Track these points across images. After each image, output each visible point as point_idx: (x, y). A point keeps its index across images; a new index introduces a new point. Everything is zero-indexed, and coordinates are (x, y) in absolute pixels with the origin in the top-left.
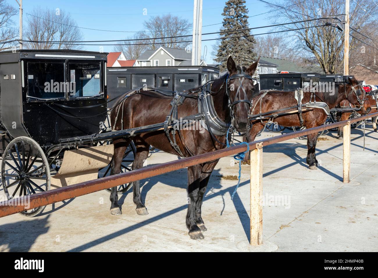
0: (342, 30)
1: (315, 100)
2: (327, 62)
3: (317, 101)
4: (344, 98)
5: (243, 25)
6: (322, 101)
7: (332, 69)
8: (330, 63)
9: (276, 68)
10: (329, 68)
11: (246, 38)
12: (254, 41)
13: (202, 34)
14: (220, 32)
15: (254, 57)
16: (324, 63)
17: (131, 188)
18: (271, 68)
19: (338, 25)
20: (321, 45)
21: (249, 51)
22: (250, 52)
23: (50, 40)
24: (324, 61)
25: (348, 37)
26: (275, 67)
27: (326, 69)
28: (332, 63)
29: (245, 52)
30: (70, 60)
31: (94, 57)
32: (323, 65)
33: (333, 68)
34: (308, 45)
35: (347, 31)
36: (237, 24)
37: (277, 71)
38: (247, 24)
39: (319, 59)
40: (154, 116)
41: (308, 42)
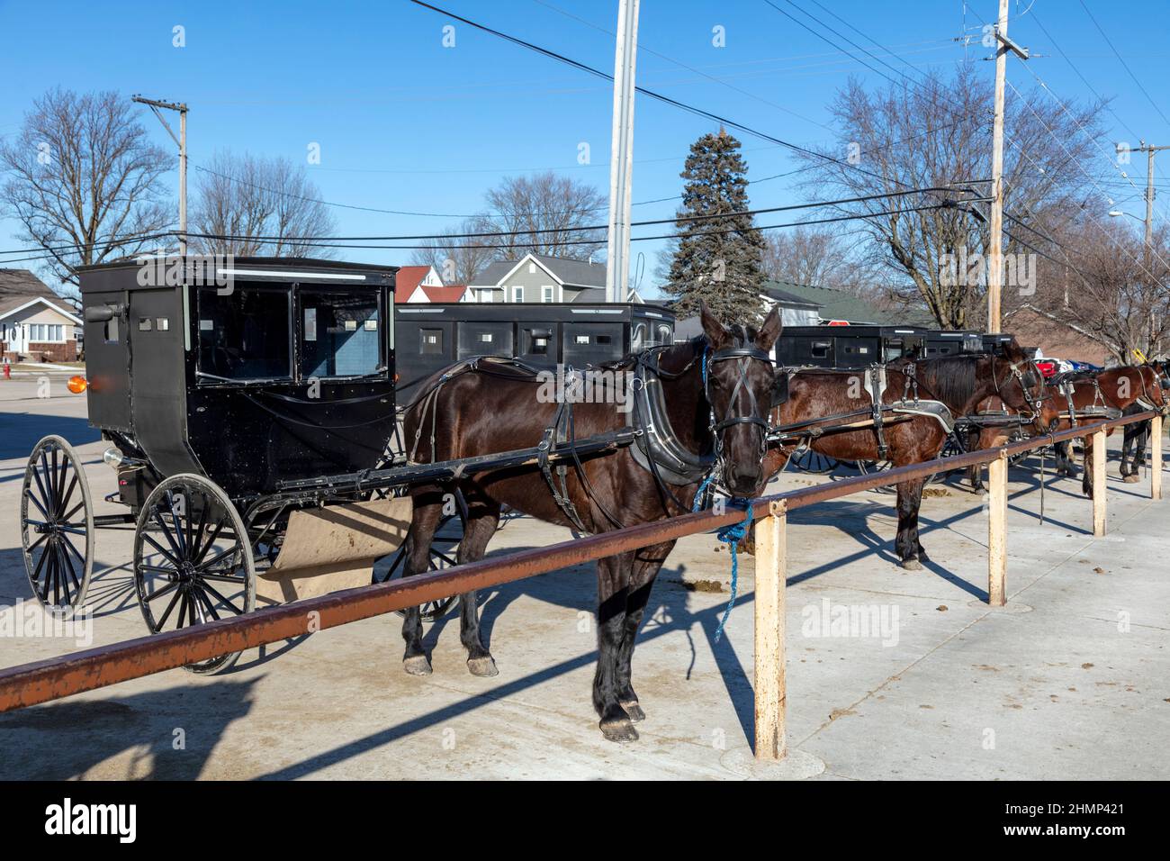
0: (983, 220)
1: (916, 394)
2: (945, 299)
3: (921, 397)
4: (991, 392)
5: (734, 202)
6: (933, 398)
7: (958, 316)
8: (954, 302)
9: (817, 313)
10: (950, 313)
11: (742, 235)
12: (762, 243)
13: (632, 225)
14: (675, 218)
15: (762, 284)
16: (938, 301)
17: (456, 607)
18: (804, 312)
19: (973, 206)
20: (929, 257)
21: (749, 267)
22: (752, 270)
23: (254, 234)
24: (938, 296)
25: (999, 238)
26: (815, 309)
27: (943, 318)
28: (959, 301)
29: (739, 270)
30: (305, 285)
31: (363, 278)
32: (935, 306)
33: (962, 314)
34: (896, 256)
35: (997, 222)
36: (720, 199)
37: (820, 319)
38: (745, 201)
39: (924, 290)
40: (512, 430)
41: (898, 249)
